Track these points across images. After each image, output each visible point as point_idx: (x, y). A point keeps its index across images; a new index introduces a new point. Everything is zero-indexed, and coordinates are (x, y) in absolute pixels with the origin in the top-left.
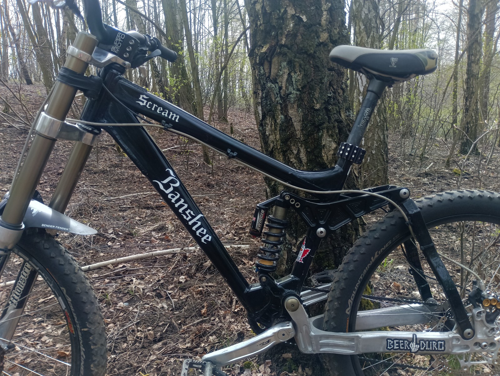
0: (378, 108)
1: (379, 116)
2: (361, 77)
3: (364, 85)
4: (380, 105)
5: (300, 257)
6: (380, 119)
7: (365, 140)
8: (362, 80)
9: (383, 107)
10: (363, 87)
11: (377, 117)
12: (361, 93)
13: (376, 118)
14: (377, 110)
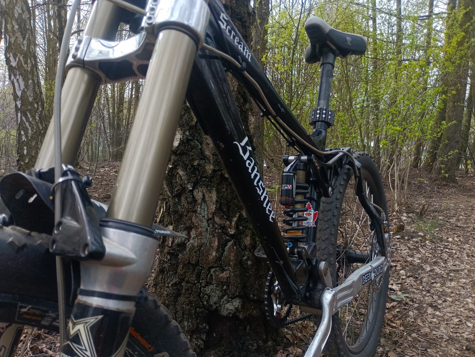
0: (39, 115)
1: (41, 123)
2: (17, 80)
3: (22, 89)
4: (41, 112)
5: (312, 221)
6: (42, 126)
7: (27, 149)
8: (19, 83)
9: (44, 114)
10: (21, 92)
11: (39, 124)
12: (18, 97)
13: (38, 126)
14: (39, 117)
